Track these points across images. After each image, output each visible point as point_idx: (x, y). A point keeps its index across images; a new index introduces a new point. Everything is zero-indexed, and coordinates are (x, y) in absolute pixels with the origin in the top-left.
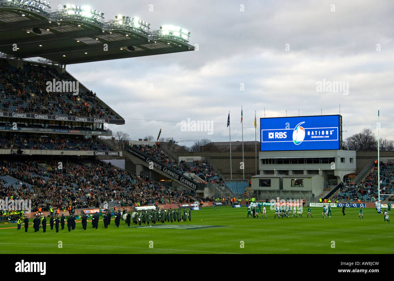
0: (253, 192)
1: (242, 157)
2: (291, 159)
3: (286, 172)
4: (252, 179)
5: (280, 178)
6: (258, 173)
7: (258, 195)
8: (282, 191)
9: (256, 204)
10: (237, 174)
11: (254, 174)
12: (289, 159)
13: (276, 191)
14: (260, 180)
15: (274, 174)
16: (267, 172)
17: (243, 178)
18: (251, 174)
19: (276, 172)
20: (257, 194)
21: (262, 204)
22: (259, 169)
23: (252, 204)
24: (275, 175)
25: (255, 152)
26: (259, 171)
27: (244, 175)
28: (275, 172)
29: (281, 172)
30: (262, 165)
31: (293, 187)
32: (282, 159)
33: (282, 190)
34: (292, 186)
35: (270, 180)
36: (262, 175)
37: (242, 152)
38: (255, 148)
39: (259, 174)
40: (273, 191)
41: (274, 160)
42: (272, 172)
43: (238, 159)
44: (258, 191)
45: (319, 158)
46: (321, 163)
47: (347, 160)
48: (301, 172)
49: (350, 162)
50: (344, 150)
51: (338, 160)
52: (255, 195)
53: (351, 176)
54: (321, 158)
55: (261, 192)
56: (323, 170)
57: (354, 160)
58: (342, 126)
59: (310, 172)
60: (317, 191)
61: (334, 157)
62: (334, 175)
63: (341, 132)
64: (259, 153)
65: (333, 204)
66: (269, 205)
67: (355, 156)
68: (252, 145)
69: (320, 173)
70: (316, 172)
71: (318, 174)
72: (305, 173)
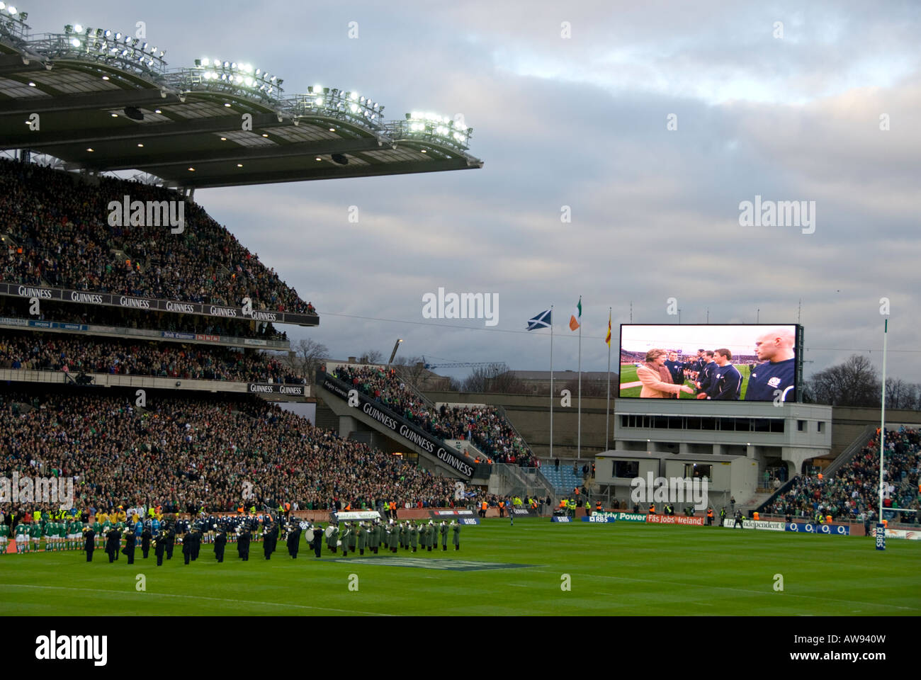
0: (598, 487)
1: (578, 409)
2: (685, 418)
3: (673, 447)
4: (597, 458)
5: (660, 459)
6: (612, 447)
7: (609, 495)
9: (604, 517)
10: (565, 446)
11: (602, 449)
12: (681, 417)
14: (615, 462)
15: (646, 451)
16: (631, 445)
17: (577, 457)
18: (595, 449)
19: (651, 448)
20: (607, 493)
21: (617, 517)
22: (613, 438)
23: (595, 517)
24: (650, 453)
25: (607, 399)
26: (615, 442)
27: (580, 449)
28: (648, 446)
29: (662, 446)
30: (620, 428)
32: (667, 417)
35: (638, 462)
36: (620, 452)
37: (578, 397)
38: (607, 388)
39: (614, 449)
41: (647, 418)
42: (642, 446)
44: (609, 488)
45: (748, 419)
46: (752, 430)
47: (812, 427)
48: (708, 448)
49: (819, 430)
50: (805, 401)
51: (791, 427)
52: (604, 495)
53: (820, 461)
54: (752, 420)
55: (616, 490)
56: (757, 447)
57: (828, 427)
58: (802, 350)
59: (728, 449)
60: (741, 492)
61: (782, 418)
62: (781, 458)
63: (801, 364)
64: (614, 402)
65: (776, 523)
66: (633, 520)
67: (831, 418)
68: (601, 381)
69: (751, 452)
70: (742, 450)
71: (746, 455)
72: (717, 451)
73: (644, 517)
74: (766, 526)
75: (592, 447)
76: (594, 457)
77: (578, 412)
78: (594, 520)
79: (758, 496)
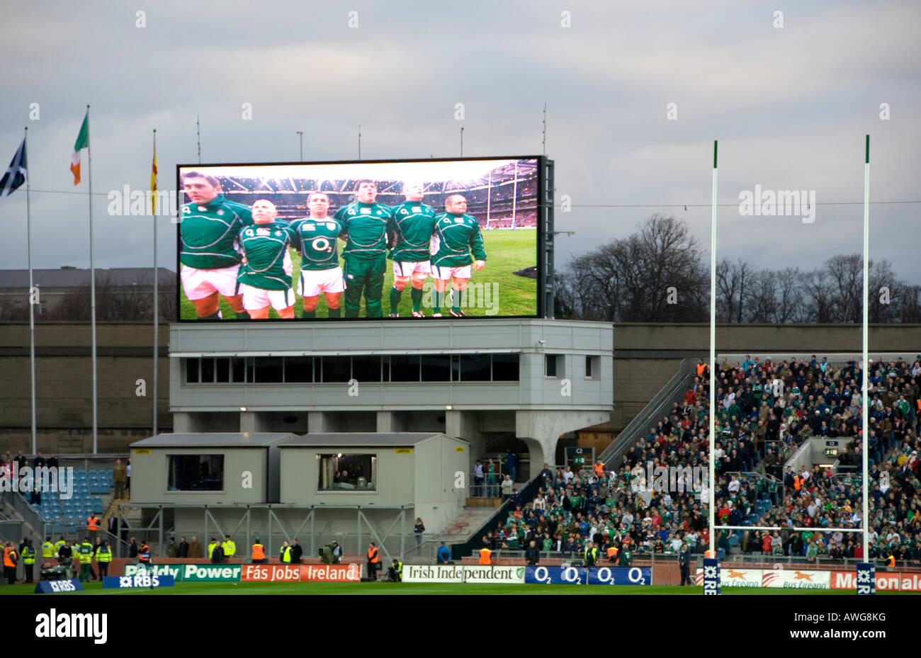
0: (137, 514)
1: (90, 348)
2: (318, 359)
3: (294, 421)
4: (134, 453)
5: (267, 448)
6: (167, 426)
7: (161, 529)
8: (274, 510)
9: (151, 576)
10: (64, 429)
11: (145, 431)
12: (311, 357)
13: (248, 513)
14: (172, 458)
15: (239, 431)
16: (206, 421)
17: (91, 451)
18: (129, 432)
19: (248, 423)
20: (156, 525)
21: (179, 574)
22: (169, 408)
23: (133, 576)
24: (246, 434)
25: (153, 324)
26: (171, 415)
27: (98, 434)
28: (243, 420)
29: (272, 421)
30: (183, 385)
31: (328, 488)
32: (280, 358)
33: (274, 506)
34: (325, 485)
35: (222, 457)
36: (183, 436)
37: (90, 324)
38: (153, 301)
39: (170, 430)
40: (235, 512)
41: (239, 362)
42: (229, 421)
43: (67, 356)
44: (160, 514)
45: (447, 357)
46: (455, 378)
47: (574, 366)
48: (366, 420)
49: (588, 373)
50: (559, 316)
51: (534, 368)
52: (149, 528)
53: (591, 437)
54: (455, 357)
55: (176, 516)
56: (466, 414)
57: (607, 366)
58: (551, 210)
59: (407, 420)
60: (435, 508)
61: (515, 351)
62: (515, 433)
63: (551, 238)
64: (168, 332)
65: (507, 568)
66: (214, 579)
67: (611, 347)
68: (137, 286)
69: (454, 424)
70: (436, 420)
71: (445, 432)
72: (385, 425)
73: (237, 570)
74: (486, 575)
75: (124, 429)
76: (128, 449)
77: (90, 356)
78: (129, 584)
79: (470, 515)
